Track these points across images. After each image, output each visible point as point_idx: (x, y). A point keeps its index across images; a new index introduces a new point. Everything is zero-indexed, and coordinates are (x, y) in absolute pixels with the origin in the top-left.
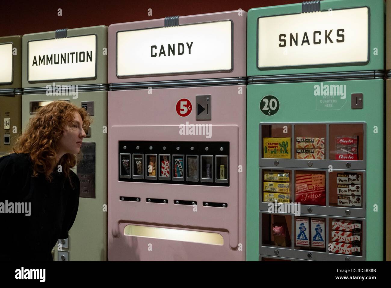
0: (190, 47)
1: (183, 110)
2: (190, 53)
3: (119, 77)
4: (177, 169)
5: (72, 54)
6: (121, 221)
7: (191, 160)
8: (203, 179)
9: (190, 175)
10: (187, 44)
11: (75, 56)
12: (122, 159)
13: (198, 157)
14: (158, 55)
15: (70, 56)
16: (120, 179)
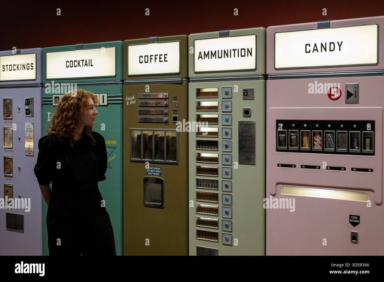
0: (340, 46)
1: (334, 95)
2: (340, 50)
3: (276, 69)
4: (327, 142)
5: (234, 50)
6: (278, 184)
7: (340, 135)
8: (351, 150)
9: (339, 147)
10: (338, 43)
11: (236, 52)
12: (279, 134)
13: (347, 133)
14: (312, 51)
15: (232, 52)
16: (277, 150)
